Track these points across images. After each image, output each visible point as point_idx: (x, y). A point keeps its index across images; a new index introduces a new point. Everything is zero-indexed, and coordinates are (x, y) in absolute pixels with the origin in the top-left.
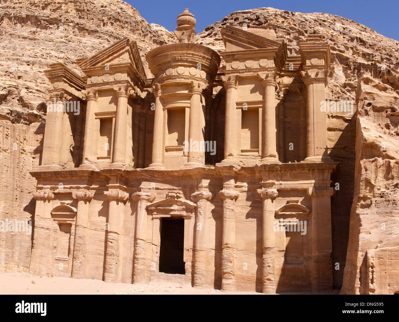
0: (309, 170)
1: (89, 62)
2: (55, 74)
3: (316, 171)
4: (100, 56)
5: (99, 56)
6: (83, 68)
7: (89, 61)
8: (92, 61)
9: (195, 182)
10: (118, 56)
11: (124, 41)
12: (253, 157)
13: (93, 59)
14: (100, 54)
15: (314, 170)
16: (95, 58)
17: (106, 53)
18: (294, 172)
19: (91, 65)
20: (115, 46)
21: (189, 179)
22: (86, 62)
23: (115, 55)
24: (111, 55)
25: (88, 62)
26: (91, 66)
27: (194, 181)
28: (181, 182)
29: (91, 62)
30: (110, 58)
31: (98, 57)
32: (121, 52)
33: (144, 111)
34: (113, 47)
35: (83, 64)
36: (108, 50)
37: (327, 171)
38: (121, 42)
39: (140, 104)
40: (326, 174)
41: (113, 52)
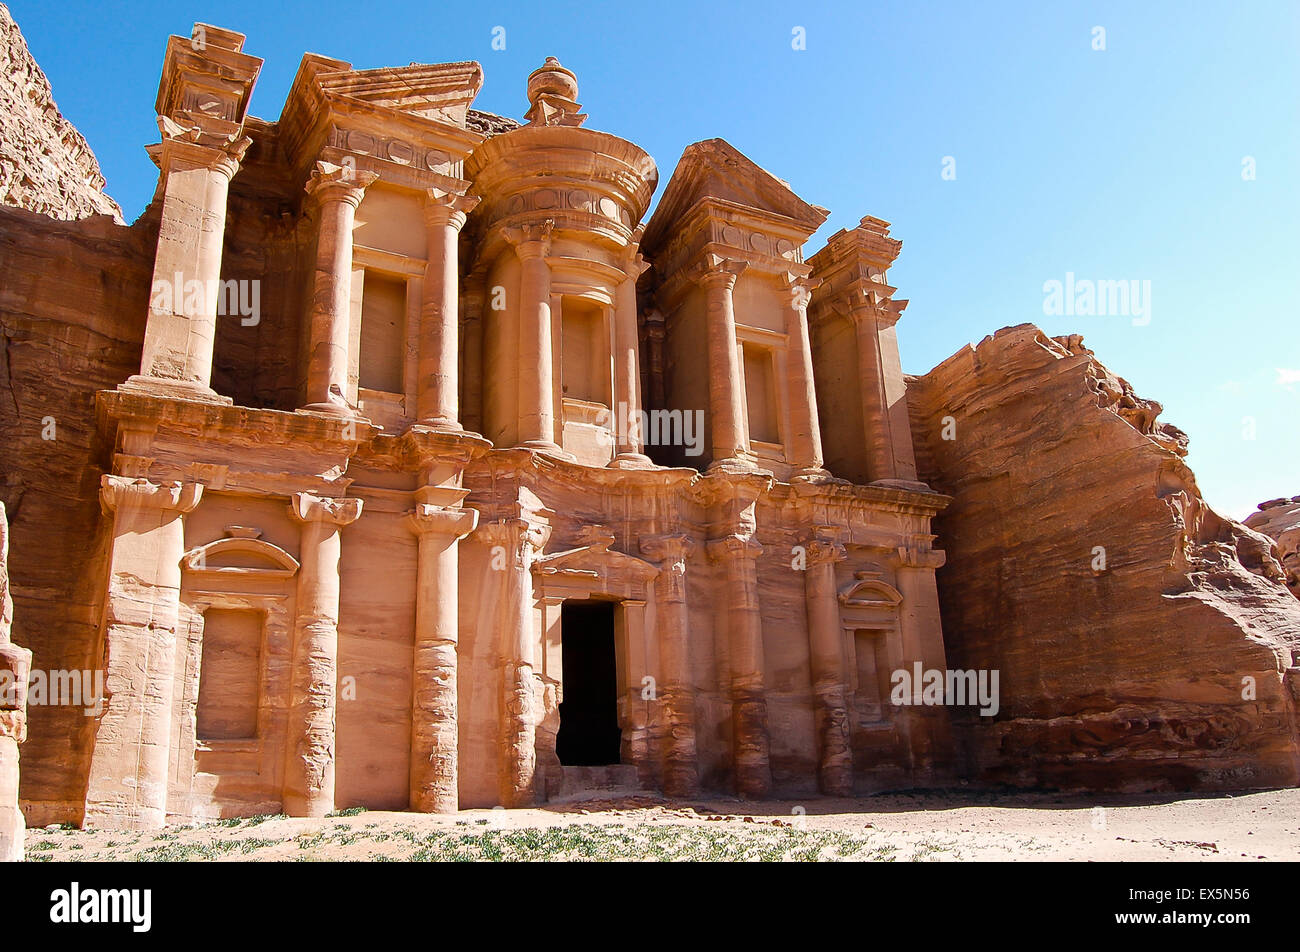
0: (900, 506)
1: (354, 84)
3: (911, 511)
4: (389, 81)
5: (387, 77)
6: (330, 92)
7: (354, 80)
8: (364, 83)
9: (650, 506)
10: (440, 105)
13: (367, 80)
14: (393, 77)
15: (907, 507)
16: (372, 78)
17: (409, 79)
18: (874, 506)
19: (356, 94)
20: (436, 72)
21: (630, 499)
22: (344, 77)
23: (432, 98)
24: (422, 93)
25: (350, 81)
26: (358, 97)
27: (646, 504)
28: (605, 504)
29: (359, 83)
30: (416, 99)
31: (385, 81)
32: (448, 96)
36: (418, 74)
37: (927, 513)
40: (923, 520)
41: (433, 86)
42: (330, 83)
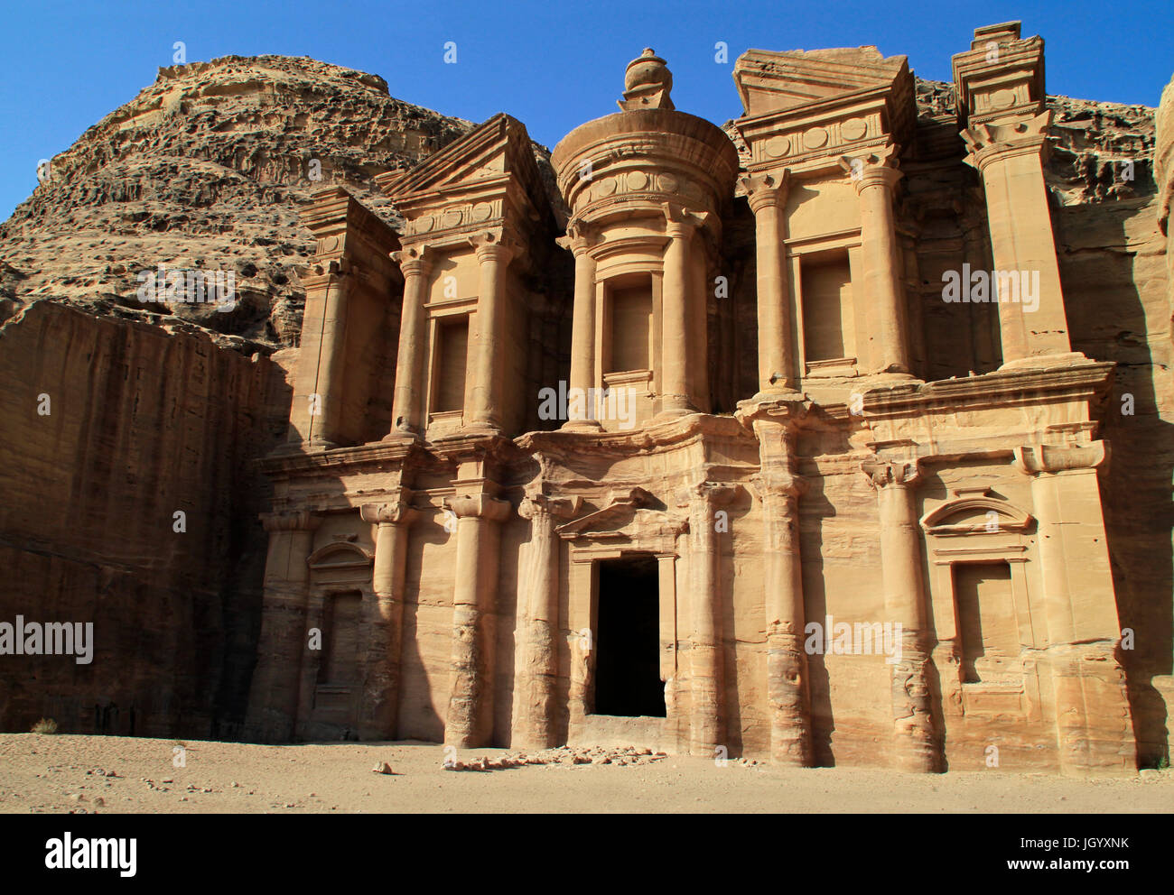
0: (1015, 394)
1: (410, 182)
2: (326, 217)
3: (1040, 396)
4: (435, 166)
5: (433, 164)
6: (395, 197)
7: (409, 180)
8: (417, 178)
10: (481, 164)
11: (495, 123)
12: (842, 380)
13: (419, 174)
14: (438, 161)
15: (1030, 393)
16: (423, 171)
17: (451, 156)
18: (968, 403)
19: (414, 189)
20: (472, 139)
21: (668, 455)
22: (401, 181)
23: (473, 162)
24: (464, 161)
25: (406, 181)
26: (417, 190)
28: (646, 464)
29: (413, 180)
30: (461, 169)
31: (433, 167)
32: (489, 151)
33: (554, 309)
34: (469, 141)
35: (395, 186)
36: (456, 149)
37: (1075, 393)
38: (488, 127)
39: (542, 291)
40: (1073, 404)
41: (469, 153)
42: (393, 191)
